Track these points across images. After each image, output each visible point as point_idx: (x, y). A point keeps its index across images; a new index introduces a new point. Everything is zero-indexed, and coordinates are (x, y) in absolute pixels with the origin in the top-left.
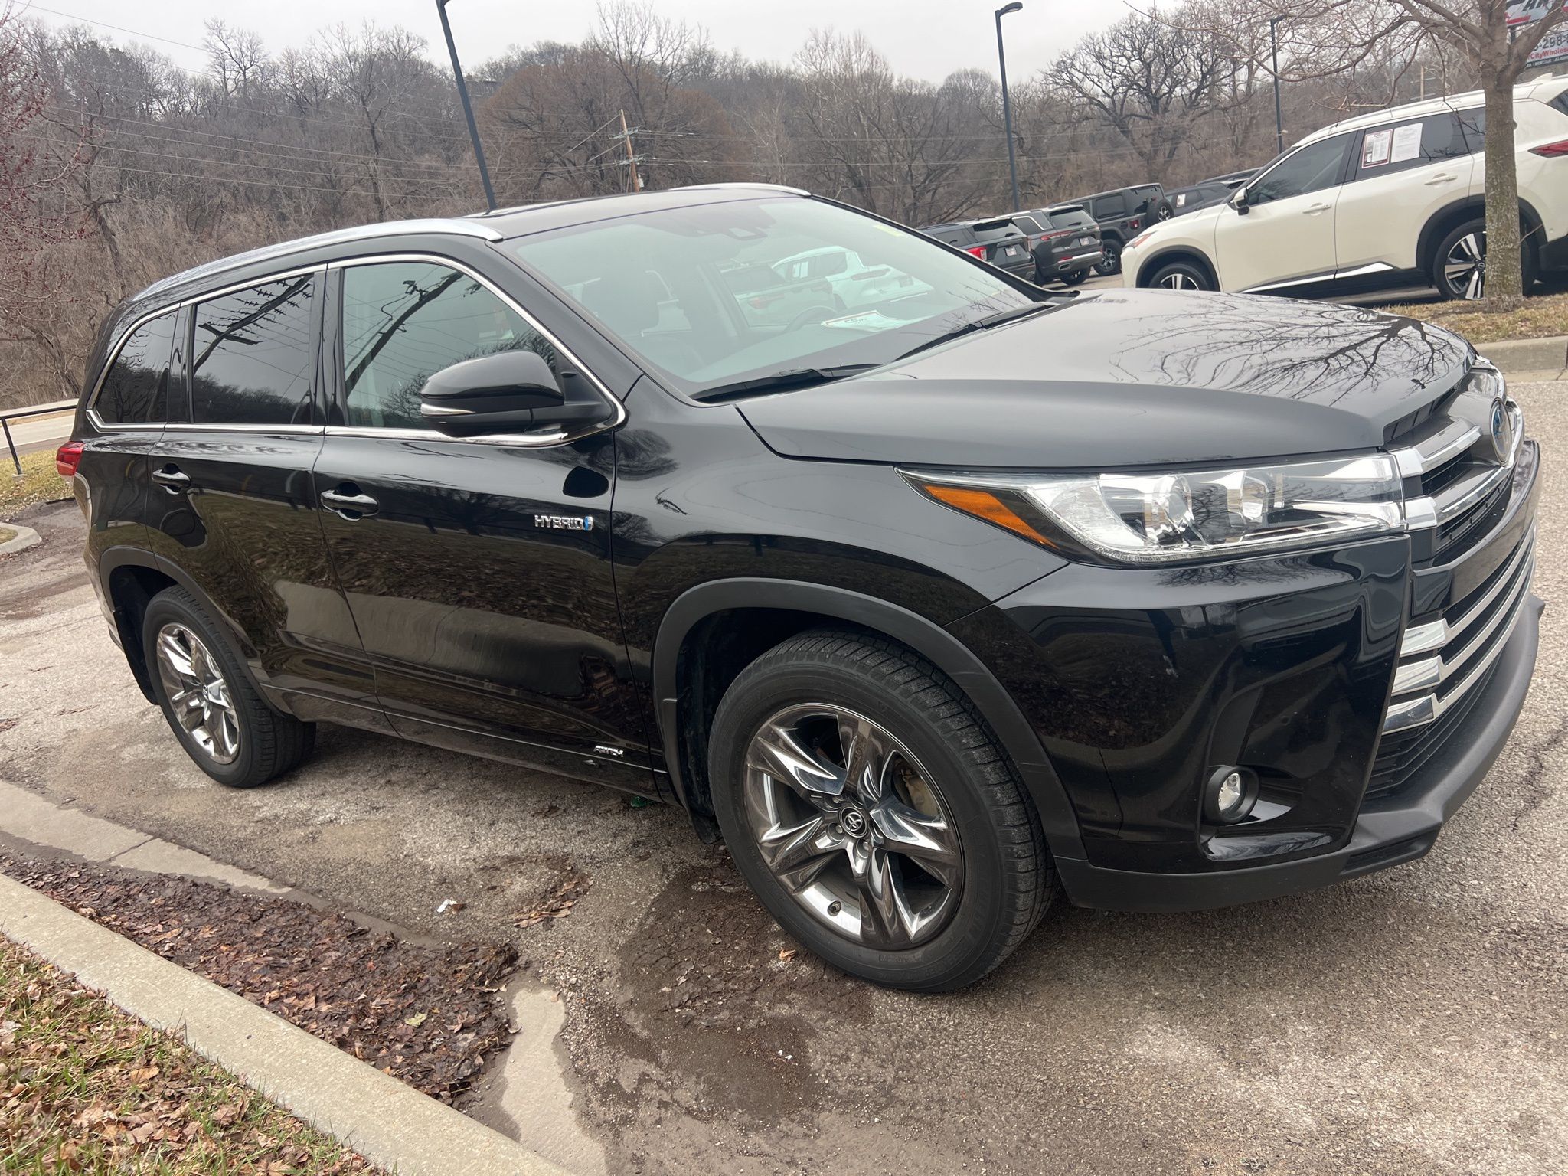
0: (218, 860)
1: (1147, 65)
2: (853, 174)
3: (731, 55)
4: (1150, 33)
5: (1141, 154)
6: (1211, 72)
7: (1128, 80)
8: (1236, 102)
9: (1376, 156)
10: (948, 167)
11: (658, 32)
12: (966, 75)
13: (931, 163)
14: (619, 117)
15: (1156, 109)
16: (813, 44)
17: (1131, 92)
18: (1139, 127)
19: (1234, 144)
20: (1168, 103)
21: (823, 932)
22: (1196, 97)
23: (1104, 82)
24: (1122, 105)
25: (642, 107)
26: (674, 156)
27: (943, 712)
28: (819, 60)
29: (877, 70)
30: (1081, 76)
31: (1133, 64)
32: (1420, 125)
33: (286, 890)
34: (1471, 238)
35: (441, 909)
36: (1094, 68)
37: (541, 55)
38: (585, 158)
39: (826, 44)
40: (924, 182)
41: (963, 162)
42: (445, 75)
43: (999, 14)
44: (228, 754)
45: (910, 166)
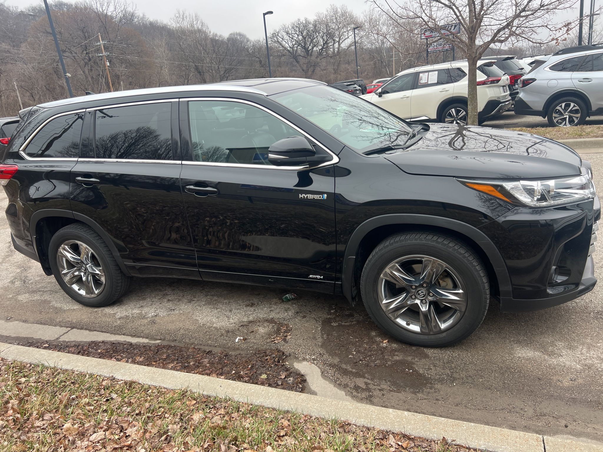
0: (115, 334)
1: (304, 38)
2: (197, 68)
3: (141, 15)
4: (305, 26)
5: (303, 70)
6: (326, 43)
7: (298, 43)
8: (334, 55)
9: (423, 81)
10: (233, 69)
11: (115, 3)
12: (237, 34)
13: (227, 66)
14: (98, 36)
15: (308, 54)
16: (177, 15)
17: (299, 47)
18: (302, 60)
19: (334, 70)
20: (312, 52)
21: (405, 332)
22: (322, 51)
23: (289, 42)
24: (296, 51)
25: (108, 33)
26: (122, 54)
27: (466, 255)
28: (180, 22)
29: (204, 29)
30: (281, 39)
31: (299, 37)
32: (437, 72)
33: (158, 341)
34: (453, 110)
35: (237, 341)
36: (286, 37)
37: (56, 6)
38: (81, 51)
39: (183, 16)
40: (224, 74)
41: (238, 67)
42: (9, 10)
43: (264, 14)
44: (95, 293)
45: (218, 67)
